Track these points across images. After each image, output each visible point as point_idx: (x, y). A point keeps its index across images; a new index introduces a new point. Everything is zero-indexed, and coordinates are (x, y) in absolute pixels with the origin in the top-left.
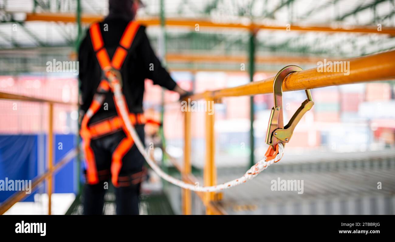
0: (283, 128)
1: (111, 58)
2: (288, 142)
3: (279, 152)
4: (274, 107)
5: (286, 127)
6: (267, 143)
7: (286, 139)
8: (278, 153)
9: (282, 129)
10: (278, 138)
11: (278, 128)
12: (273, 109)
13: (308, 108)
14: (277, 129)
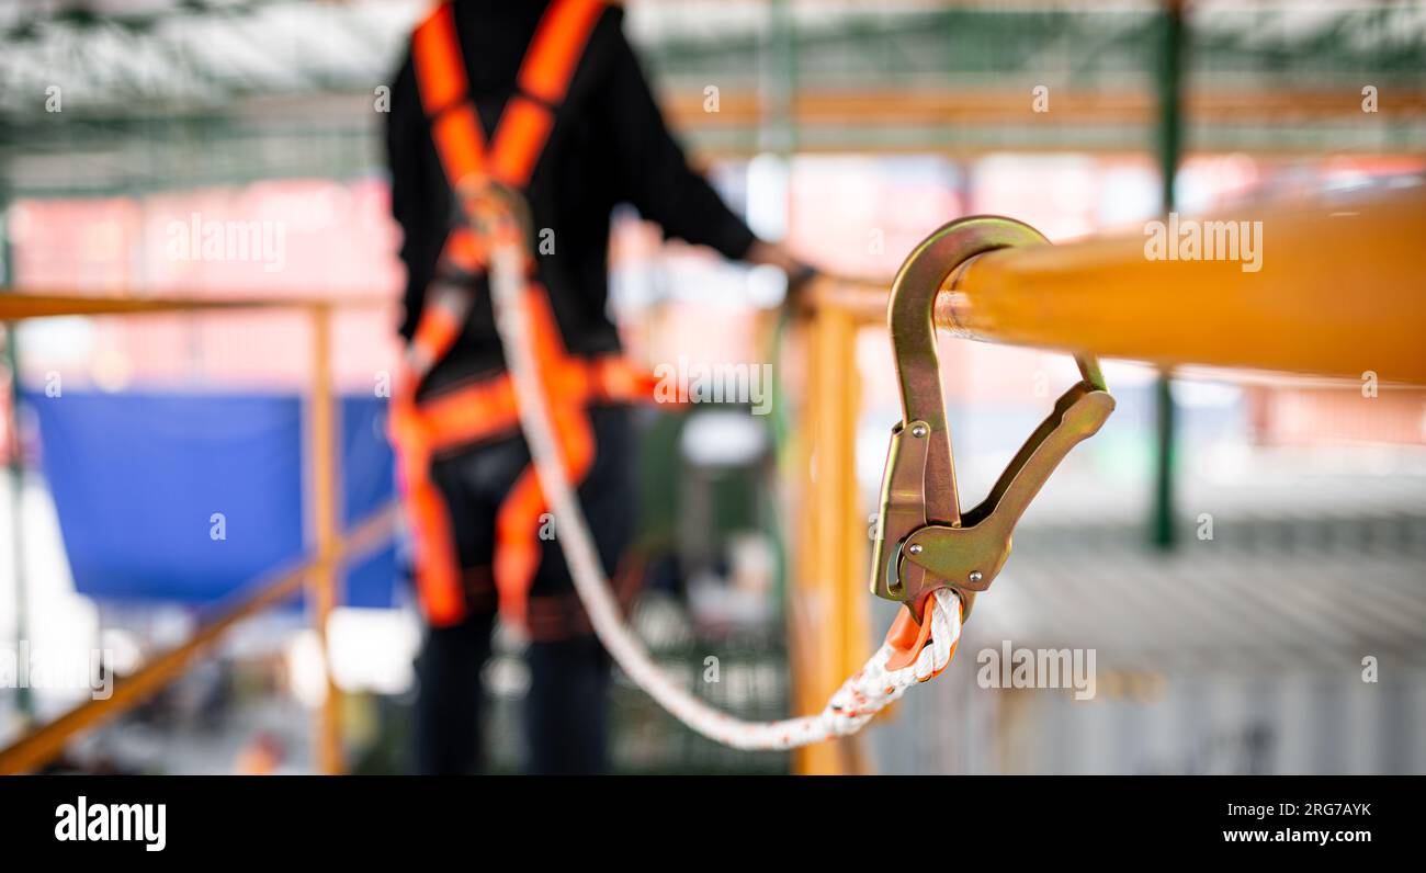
0: (959, 521)
1: (489, 135)
2: (985, 589)
3: (934, 636)
4: (901, 423)
5: (971, 519)
6: (877, 593)
7: (974, 572)
8: (929, 642)
9: (949, 524)
10: (932, 569)
11: (931, 523)
12: (898, 429)
13: (1085, 429)
14: (924, 526)
